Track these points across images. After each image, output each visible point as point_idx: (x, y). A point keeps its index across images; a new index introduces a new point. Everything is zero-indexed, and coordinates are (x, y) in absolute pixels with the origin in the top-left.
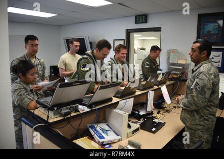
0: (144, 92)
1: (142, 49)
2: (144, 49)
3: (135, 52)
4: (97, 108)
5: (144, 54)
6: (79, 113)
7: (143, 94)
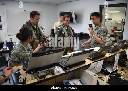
0: (112, 54)
1: (110, 19)
2: (111, 19)
3: (105, 22)
4: (71, 70)
5: (111, 22)
6: (54, 75)
7: (111, 56)
